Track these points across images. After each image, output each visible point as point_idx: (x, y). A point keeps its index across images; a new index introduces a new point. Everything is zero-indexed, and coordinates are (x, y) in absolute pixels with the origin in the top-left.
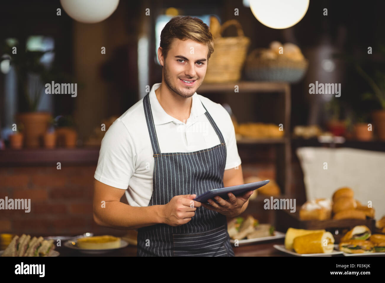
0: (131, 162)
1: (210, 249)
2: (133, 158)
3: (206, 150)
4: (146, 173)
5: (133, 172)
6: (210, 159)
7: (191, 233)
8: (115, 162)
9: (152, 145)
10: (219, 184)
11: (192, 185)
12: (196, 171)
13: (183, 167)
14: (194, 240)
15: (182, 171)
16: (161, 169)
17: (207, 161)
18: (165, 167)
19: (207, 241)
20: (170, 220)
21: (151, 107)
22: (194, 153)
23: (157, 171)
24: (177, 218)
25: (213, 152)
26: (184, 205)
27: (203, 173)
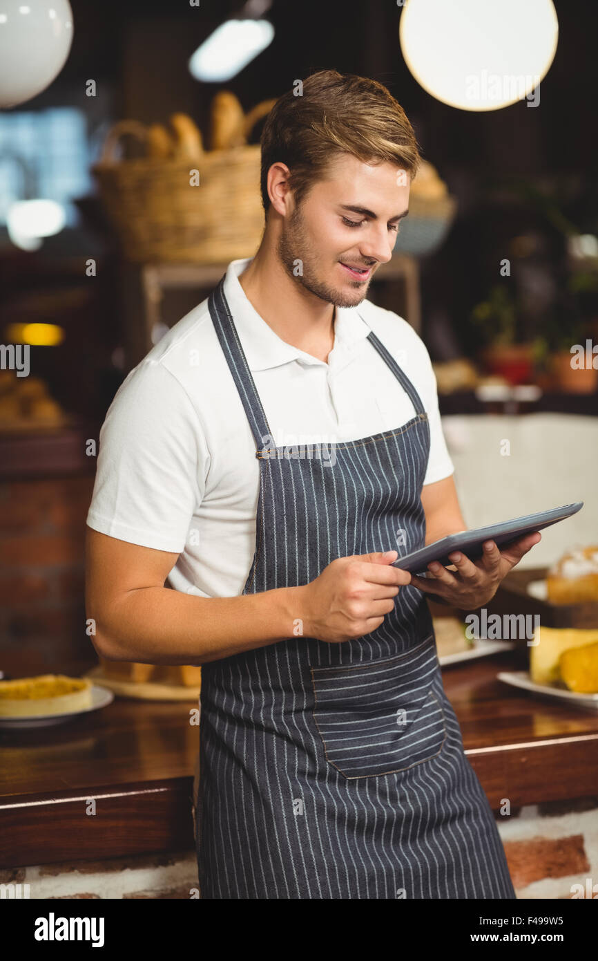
0: (192, 474)
1: (405, 702)
2: (201, 465)
3: (388, 434)
4: (238, 503)
5: (197, 504)
6: (400, 459)
7: (358, 662)
8: (152, 478)
9: (251, 426)
10: (417, 525)
11: (359, 531)
12: (369, 491)
13: (337, 482)
14: (366, 680)
15: (334, 494)
16: (278, 492)
17: (393, 464)
18: (287, 484)
19: (399, 681)
20: (326, 626)
21: (233, 325)
22: (358, 442)
23: (268, 496)
24: (348, 619)
25: (406, 438)
26: (367, 581)
27: (386, 497)
